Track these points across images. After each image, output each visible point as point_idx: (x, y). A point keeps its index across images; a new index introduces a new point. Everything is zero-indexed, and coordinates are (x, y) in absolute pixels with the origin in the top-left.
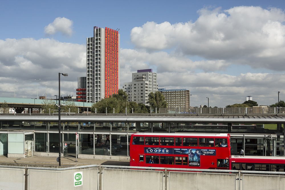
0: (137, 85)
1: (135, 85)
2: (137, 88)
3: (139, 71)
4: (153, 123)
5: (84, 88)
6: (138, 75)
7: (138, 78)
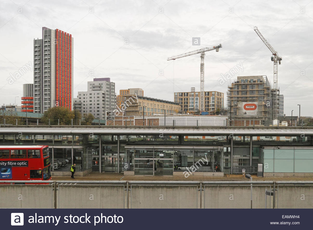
0: (93, 94)
1: (91, 94)
2: (93, 98)
3: (95, 80)
4: (101, 136)
5: (30, 96)
6: (94, 84)
7: (94, 87)
